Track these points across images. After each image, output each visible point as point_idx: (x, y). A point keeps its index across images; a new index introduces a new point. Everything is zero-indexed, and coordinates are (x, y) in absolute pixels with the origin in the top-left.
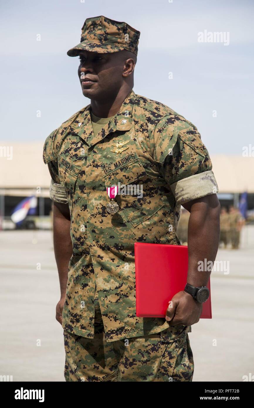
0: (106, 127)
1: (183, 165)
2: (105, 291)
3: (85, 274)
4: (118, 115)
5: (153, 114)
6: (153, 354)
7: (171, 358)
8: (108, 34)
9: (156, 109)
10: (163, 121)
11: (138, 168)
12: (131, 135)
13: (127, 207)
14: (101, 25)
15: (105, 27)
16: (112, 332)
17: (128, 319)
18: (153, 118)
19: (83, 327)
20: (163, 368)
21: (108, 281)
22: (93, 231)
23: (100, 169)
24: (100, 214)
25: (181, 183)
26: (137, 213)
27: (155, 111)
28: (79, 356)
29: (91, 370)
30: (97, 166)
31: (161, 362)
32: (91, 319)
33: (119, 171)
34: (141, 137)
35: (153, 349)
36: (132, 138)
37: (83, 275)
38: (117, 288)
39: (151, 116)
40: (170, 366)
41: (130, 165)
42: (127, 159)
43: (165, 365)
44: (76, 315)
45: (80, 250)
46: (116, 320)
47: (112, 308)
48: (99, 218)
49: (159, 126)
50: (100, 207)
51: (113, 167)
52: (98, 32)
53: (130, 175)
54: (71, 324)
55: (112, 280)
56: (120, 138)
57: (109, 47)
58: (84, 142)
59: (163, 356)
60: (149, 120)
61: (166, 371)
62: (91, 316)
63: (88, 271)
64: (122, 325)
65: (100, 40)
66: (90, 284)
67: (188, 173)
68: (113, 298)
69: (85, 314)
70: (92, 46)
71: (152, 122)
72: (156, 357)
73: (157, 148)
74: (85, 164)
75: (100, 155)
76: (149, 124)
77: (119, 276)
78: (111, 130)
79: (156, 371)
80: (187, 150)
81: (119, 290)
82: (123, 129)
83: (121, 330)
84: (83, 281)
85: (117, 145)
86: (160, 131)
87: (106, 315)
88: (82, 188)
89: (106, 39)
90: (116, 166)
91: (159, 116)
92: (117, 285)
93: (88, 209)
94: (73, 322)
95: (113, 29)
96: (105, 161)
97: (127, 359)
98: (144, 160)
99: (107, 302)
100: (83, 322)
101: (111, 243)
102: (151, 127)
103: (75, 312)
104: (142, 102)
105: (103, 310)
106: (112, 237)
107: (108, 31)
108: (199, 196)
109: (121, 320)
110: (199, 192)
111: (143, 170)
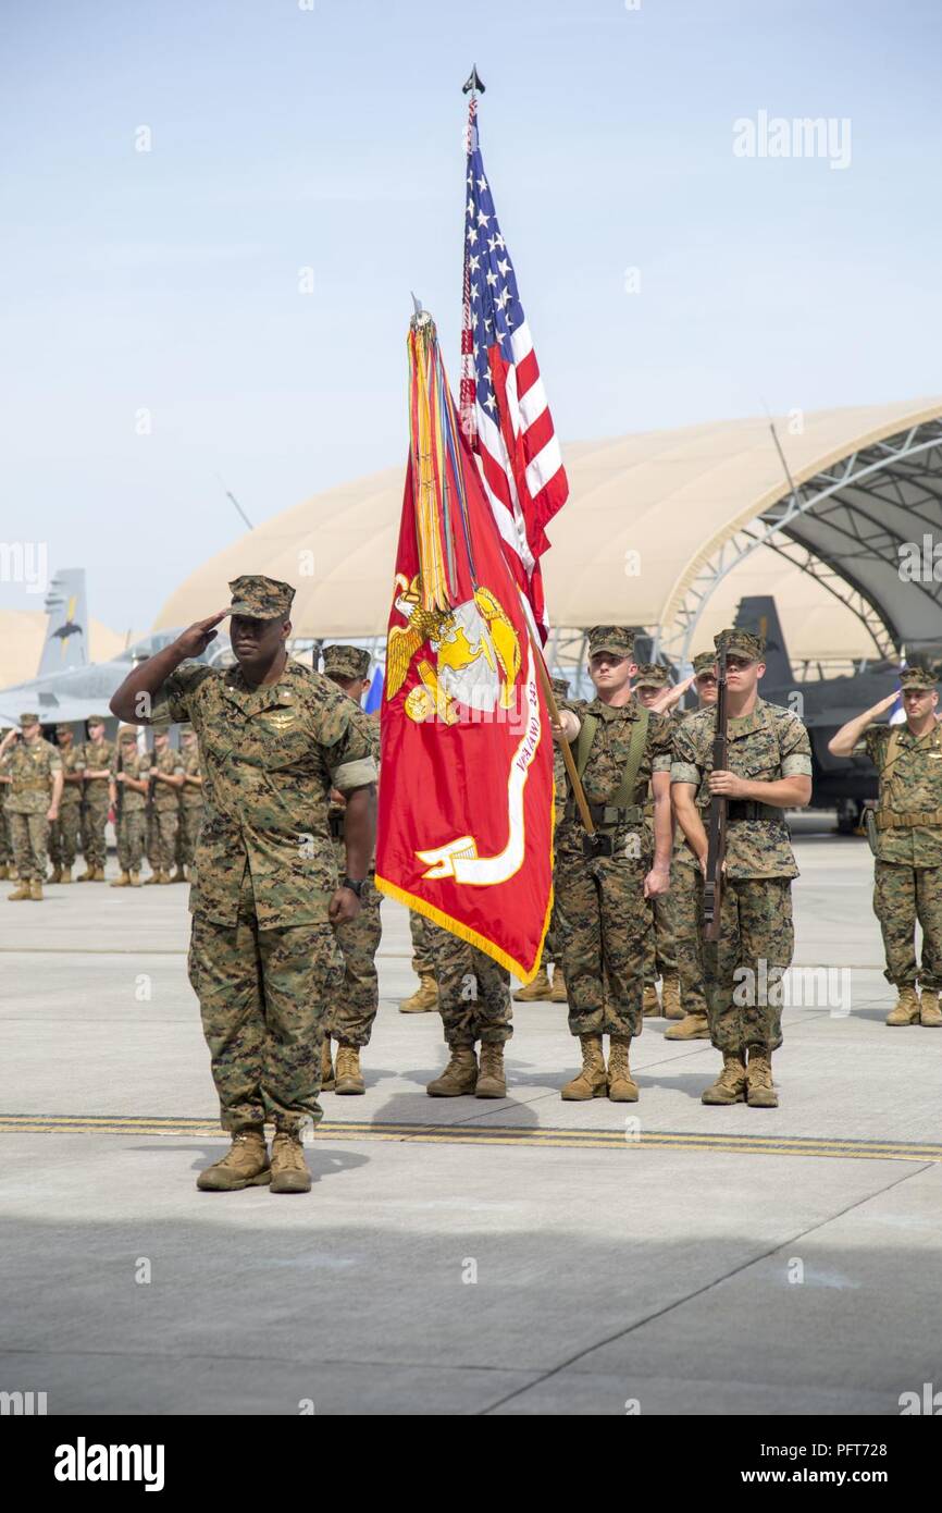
0: (264, 696)
1: (348, 749)
2: (260, 875)
3: (229, 856)
4: (279, 685)
5: (320, 689)
6: (311, 946)
7: (330, 949)
8: (268, 596)
9: (322, 683)
10: (331, 699)
11: (301, 747)
12: (297, 711)
13: (284, 788)
14: (261, 585)
15: (266, 588)
16: (266, 920)
17: (285, 906)
18: (320, 695)
19: (221, 914)
20: (321, 960)
21: (263, 865)
22: (246, 811)
23: (258, 743)
24: (255, 791)
25: (343, 768)
26: (294, 796)
27: (321, 686)
28: (218, 951)
29: (233, 967)
30: (255, 740)
31: (320, 955)
32: (234, 905)
33: (281, 748)
34: (306, 714)
35: (312, 941)
36: (297, 714)
37: (227, 857)
38: (273, 873)
39: (318, 692)
40: (329, 957)
41: (294, 742)
42: (291, 737)
43: (323, 957)
44: (212, 901)
45: (224, 828)
46: (270, 906)
47: (268, 894)
48: (255, 796)
49: (328, 706)
50: (256, 784)
51: (273, 743)
52: (259, 593)
53: (294, 754)
54: (205, 910)
55: (267, 864)
56: (282, 712)
57: (271, 610)
58: (240, 711)
59: (322, 947)
60: (316, 696)
61: (325, 963)
62: (234, 902)
63: (234, 853)
64: (278, 912)
65: (262, 602)
66: (235, 867)
67: (352, 758)
68: (268, 883)
69: (225, 900)
70: (257, 611)
71: (320, 699)
72: (315, 948)
73: (325, 729)
74: (242, 736)
75: (258, 728)
76: (316, 701)
77: (276, 861)
78: (273, 702)
79: (314, 962)
80: (355, 734)
81: (275, 875)
82: (286, 703)
83: (276, 917)
84: (225, 864)
85: (279, 720)
86: (328, 710)
87: (260, 901)
88: (235, 760)
89: (268, 602)
90: (277, 742)
91: (326, 692)
92: (273, 869)
93: (241, 785)
94: (208, 908)
95: (274, 590)
96: (265, 735)
97: (281, 952)
98: (309, 740)
99: (262, 887)
100: (221, 908)
101: (266, 825)
102: (318, 704)
103: (211, 897)
104: (304, 672)
105: (256, 895)
106: (267, 819)
107: (270, 593)
108: (361, 784)
109: (278, 907)
110: (361, 779)
111: (308, 750)
